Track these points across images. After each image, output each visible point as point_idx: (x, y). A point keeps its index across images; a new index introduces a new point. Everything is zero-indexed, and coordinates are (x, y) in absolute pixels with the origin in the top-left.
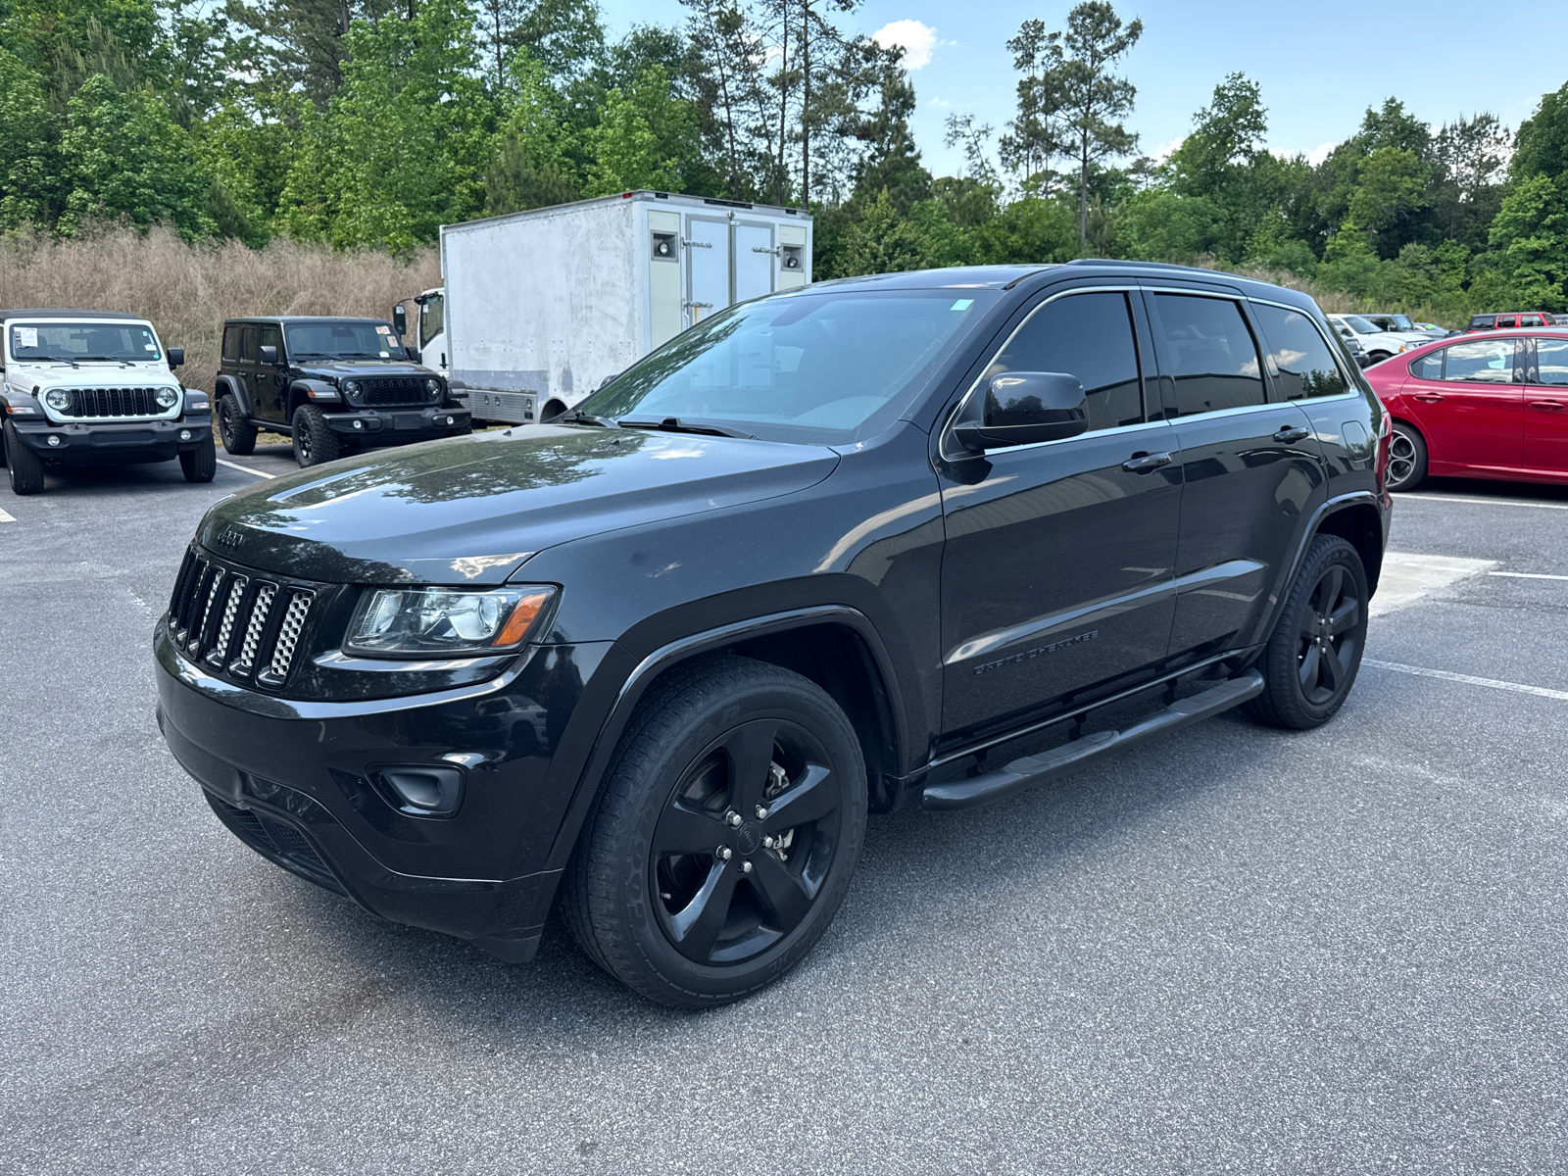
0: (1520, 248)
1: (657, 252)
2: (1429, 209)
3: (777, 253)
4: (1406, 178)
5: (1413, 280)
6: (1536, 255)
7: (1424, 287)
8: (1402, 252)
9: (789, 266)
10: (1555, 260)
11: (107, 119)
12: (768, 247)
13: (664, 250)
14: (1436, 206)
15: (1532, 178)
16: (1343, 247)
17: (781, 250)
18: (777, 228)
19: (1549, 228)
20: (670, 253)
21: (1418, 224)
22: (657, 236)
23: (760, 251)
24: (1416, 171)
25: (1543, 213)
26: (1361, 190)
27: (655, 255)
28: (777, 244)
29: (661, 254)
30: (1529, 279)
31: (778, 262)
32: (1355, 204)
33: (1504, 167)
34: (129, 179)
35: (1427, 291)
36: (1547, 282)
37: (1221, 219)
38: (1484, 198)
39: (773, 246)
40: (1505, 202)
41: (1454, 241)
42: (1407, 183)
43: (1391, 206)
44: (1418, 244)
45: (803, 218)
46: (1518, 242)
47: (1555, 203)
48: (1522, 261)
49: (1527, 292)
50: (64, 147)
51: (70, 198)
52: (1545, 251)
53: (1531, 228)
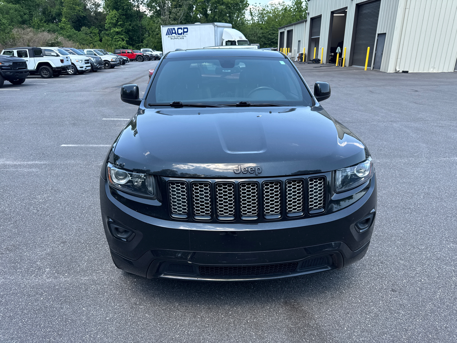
0: (114, 31)
2: (85, 16)
4: (77, 6)
5: (87, 38)
6: (118, 33)
7: (91, 40)
8: (82, 29)
10: (122, 35)
14: (87, 16)
15: (112, 11)
16: (64, 26)
19: (119, 25)
21: (84, 21)
24: (79, 4)
25: (117, 21)
26: (65, 9)
30: (118, 39)
32: (64, 13)
33: (102, 6)
35: (91, 41)
36: (122, 41)
37: (26, 14)
38: (99, 15)
40: (107, 17)
41: (94, 27)
42: (78, 8)
43: (75, 14)
44: (85, 27)
46: (113, 29)
47: (120, 19)
48: (115, 34)
49: (118, 43)
52: (120, 32)
53: (115, 25)
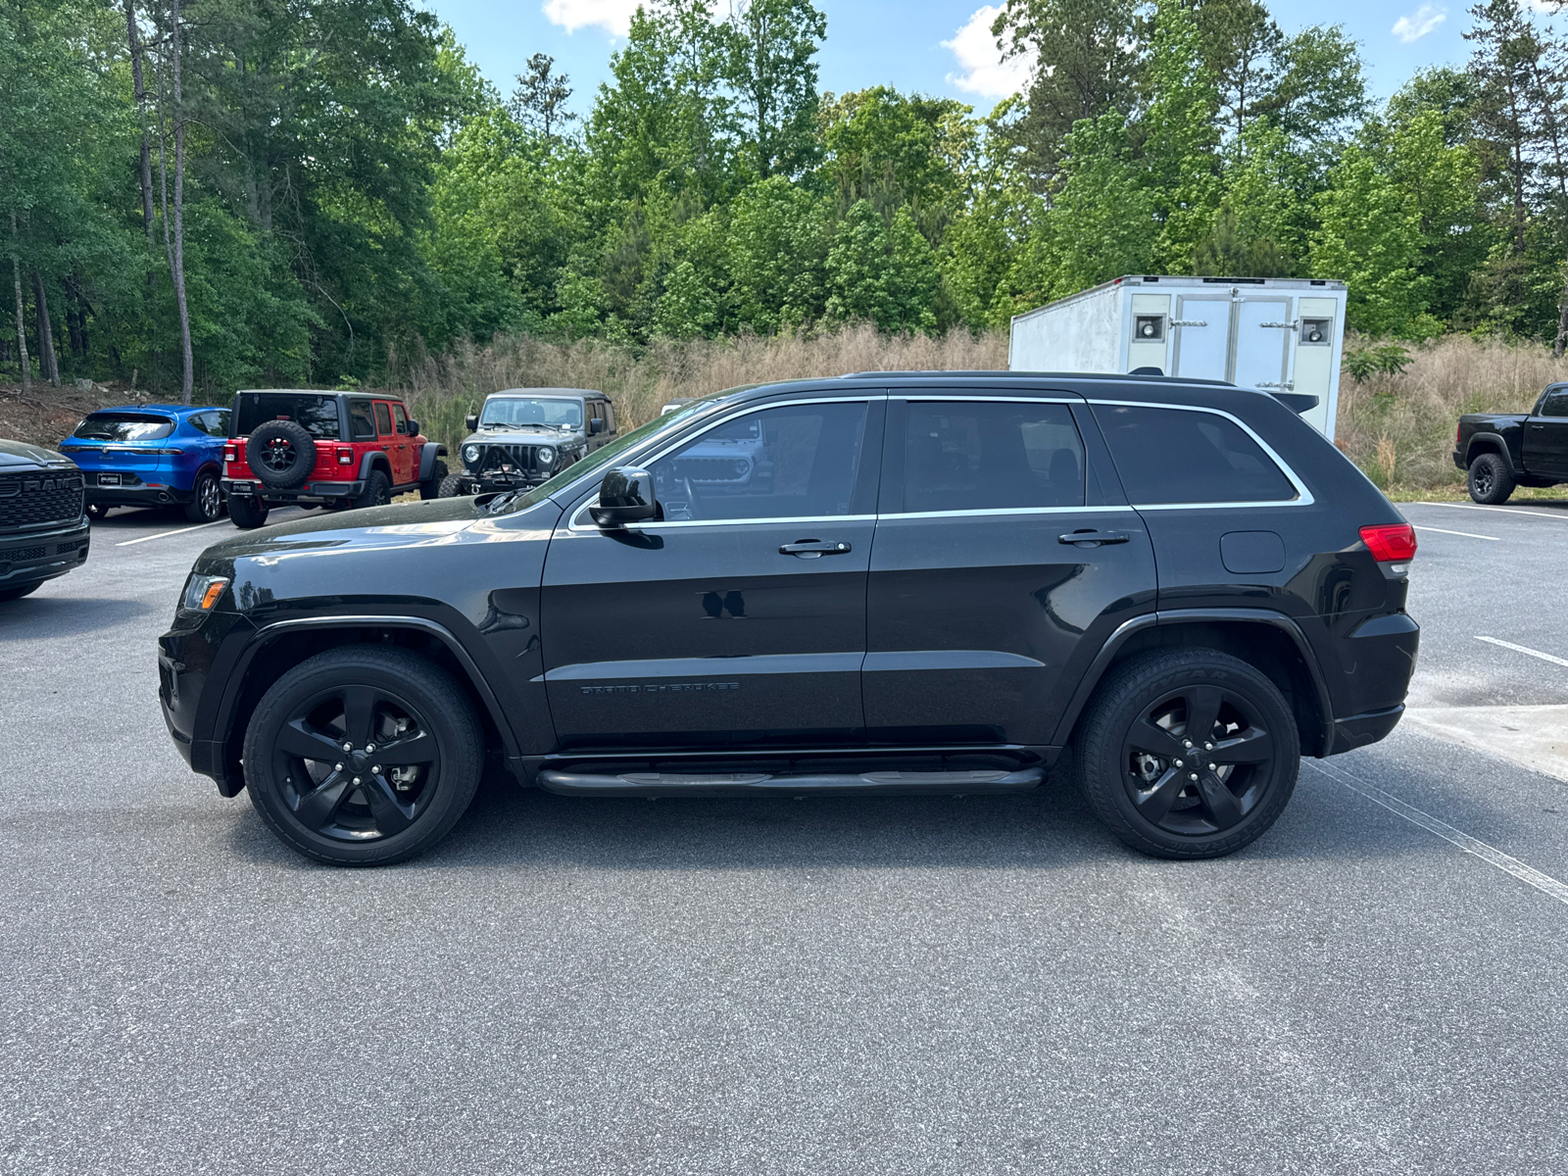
1: (1140, 334)
3: (1294, 327)
9: (1311, 340)
11: (860, 237)
12: (1282, 322)
13: (1148, 331)
17: (1299, 325)
18: (1296, 302)
20: (1156, 334)
22: (1140, 319)
23: (1271, 326)
27: (1137, 337)
28: (1294, 318)
29: (1145, 336)
31: (1295, 336)
34: (870, 285)
39: (1288, 319)
45: (1333, 288)
50: (829, 263)
51: (827, 304)
